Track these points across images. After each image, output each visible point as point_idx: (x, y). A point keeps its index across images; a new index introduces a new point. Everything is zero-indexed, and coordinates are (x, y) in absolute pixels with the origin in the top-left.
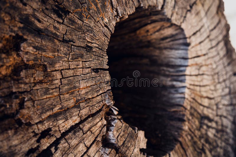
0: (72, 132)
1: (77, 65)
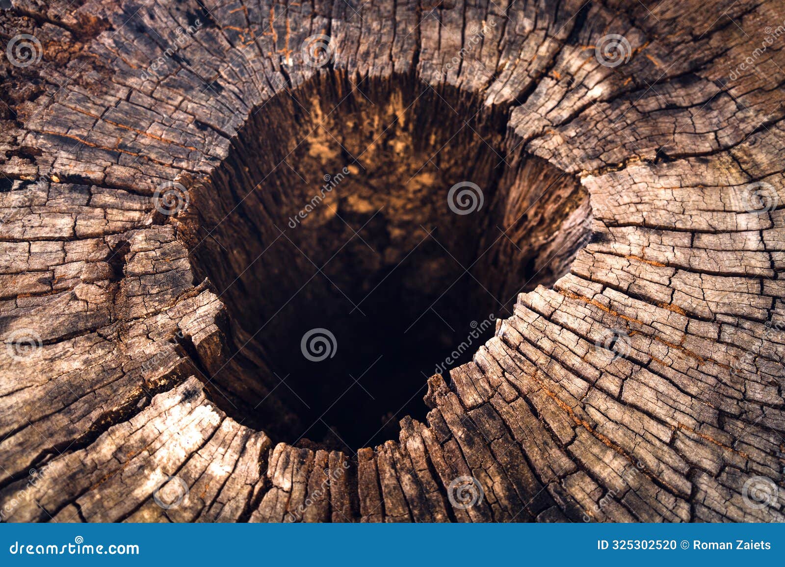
0: (71, 185)
1: (169, 98)
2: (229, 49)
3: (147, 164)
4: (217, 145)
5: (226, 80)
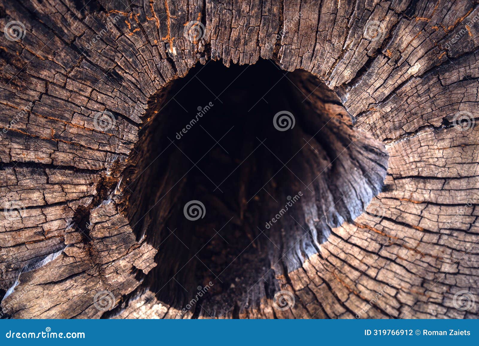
0: (30, 169)
1: (80, 90)
2: (119, 37)
3: (81, 150)
4: (129, 132)
5: (123, 69)
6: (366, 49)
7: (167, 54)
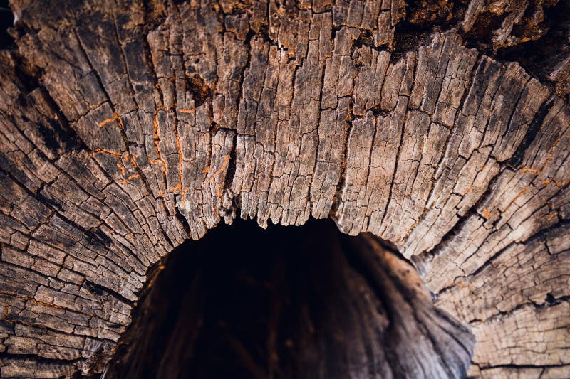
2: (107, 185)
3: (47, 334)
4: (117, 312)
5: (111, 229)
6: (456, 207)
7: (177, 209)
